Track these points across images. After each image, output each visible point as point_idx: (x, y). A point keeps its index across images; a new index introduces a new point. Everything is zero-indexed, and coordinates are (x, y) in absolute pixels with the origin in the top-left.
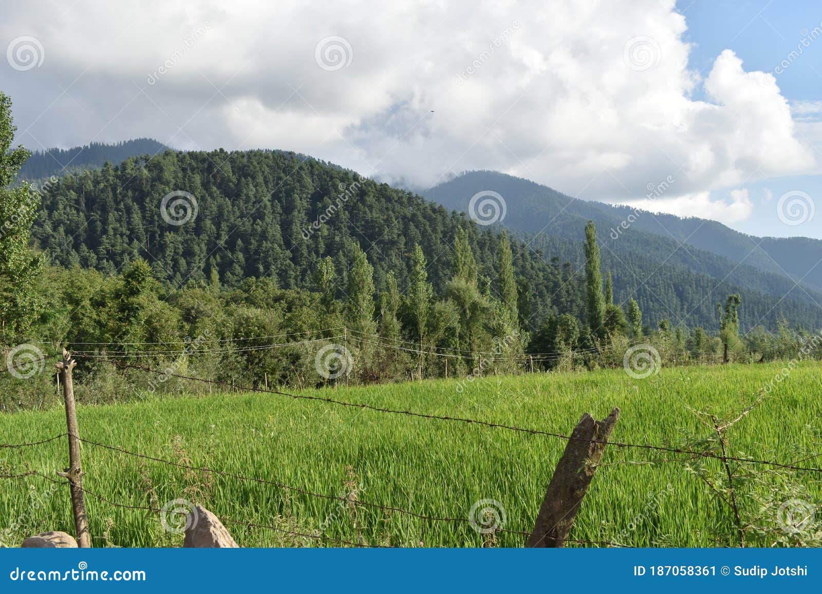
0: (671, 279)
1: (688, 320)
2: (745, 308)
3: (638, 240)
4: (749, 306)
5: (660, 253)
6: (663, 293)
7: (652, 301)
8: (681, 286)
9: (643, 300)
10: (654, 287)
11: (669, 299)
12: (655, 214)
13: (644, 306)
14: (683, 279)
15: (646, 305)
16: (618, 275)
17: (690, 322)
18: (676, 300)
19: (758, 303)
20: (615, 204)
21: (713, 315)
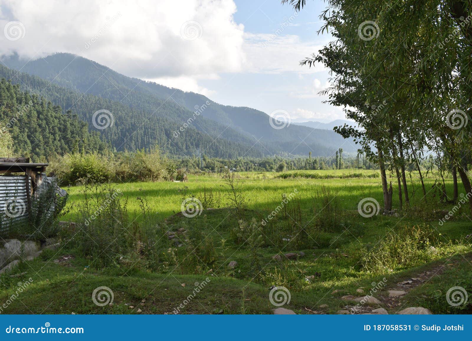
0: (164, 126)
1: (171, 150)
2: (202, 144)
3: (154, 103)
4: (204, 143)
5: (165, 111)
6: (158, 134)
7: (151, 138)
8: (169, 130)
9: (146, 138)
10: (153, 130)
11: (161, 137)
12: (170, 88)
13: (146, 141)
14: (171, 127)
15: (148, 140)
16: (134, 122)
17: (171, 151)
18: (164, 138)
19: (209, 142)
20: (147, 80)
21: (184, 147)
